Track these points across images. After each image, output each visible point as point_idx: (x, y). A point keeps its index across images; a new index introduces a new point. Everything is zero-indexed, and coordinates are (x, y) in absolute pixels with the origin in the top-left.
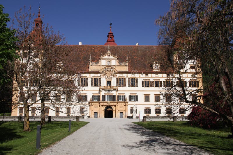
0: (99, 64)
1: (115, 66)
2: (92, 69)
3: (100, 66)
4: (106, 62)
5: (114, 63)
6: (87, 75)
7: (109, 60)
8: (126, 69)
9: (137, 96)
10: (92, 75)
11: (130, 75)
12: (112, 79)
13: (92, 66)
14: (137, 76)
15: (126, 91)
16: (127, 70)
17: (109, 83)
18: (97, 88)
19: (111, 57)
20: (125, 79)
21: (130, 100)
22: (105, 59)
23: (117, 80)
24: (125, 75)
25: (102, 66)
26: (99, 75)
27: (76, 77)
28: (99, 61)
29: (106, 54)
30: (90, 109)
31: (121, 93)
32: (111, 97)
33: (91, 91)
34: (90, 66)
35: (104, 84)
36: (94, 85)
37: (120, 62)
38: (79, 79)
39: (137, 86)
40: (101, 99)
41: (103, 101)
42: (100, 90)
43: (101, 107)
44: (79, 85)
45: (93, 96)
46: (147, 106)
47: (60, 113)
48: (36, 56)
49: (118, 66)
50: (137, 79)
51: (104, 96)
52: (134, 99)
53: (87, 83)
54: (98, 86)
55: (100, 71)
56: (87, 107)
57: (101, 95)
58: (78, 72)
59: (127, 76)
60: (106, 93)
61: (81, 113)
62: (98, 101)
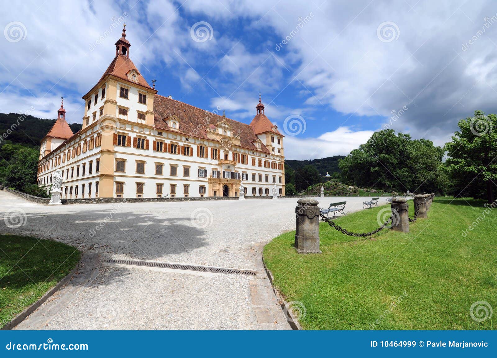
0: (217, 132)
1: (231, 138)
2: (210, 136)
3: (218, 134)
4: (223, 131)
5: (229, 134)
6: (206, 143)
7: (225, 129)
8: (239, 143)
9: (247, 175)
10: (211, 144)
11: (242, 151)
12: (229, 152)
13: (210, 132)
14: (247, 152)
15: (240, 168)
16: (240, 145)
17: (226, 157)
18: (216, 162)
19: (226, 126)
20: (239, 154)
21: (243, 179)
22: (222, 127)
23: (233, 153)
24: (238, 150)
25: (220, 135)
26: (217, 146)
27: (195, 144)
28: (217, 128)
29: (223, 121)
30: (209, 187)
31: (236, 169)
32: (230, 174)
33: (210, 164)
34: (208, 133)
35: (222, 157)
36: (213, 157)
37: (234, 134)
38: (198, 146)
39: (247, 164)
40: (221, 176)
41: (224, 178)
42: (219, 164)
43: (221, 185)
44: (198, 156)
45: (213, 172)
46: (254, 186)
47: (176, 192)
48: (142, 99)
49: (233, 138)
50: (247, 156)
51: (224, 172)
52: (245, 178)
53: (207, 154)
54: (217, 159)
55: (219, 141)
56: (207, 185)
57: (221, 170)
58: (199, 138)
59: (240, 151)
60: (226, 168)
61: (200, 192)
62: (216, 177)
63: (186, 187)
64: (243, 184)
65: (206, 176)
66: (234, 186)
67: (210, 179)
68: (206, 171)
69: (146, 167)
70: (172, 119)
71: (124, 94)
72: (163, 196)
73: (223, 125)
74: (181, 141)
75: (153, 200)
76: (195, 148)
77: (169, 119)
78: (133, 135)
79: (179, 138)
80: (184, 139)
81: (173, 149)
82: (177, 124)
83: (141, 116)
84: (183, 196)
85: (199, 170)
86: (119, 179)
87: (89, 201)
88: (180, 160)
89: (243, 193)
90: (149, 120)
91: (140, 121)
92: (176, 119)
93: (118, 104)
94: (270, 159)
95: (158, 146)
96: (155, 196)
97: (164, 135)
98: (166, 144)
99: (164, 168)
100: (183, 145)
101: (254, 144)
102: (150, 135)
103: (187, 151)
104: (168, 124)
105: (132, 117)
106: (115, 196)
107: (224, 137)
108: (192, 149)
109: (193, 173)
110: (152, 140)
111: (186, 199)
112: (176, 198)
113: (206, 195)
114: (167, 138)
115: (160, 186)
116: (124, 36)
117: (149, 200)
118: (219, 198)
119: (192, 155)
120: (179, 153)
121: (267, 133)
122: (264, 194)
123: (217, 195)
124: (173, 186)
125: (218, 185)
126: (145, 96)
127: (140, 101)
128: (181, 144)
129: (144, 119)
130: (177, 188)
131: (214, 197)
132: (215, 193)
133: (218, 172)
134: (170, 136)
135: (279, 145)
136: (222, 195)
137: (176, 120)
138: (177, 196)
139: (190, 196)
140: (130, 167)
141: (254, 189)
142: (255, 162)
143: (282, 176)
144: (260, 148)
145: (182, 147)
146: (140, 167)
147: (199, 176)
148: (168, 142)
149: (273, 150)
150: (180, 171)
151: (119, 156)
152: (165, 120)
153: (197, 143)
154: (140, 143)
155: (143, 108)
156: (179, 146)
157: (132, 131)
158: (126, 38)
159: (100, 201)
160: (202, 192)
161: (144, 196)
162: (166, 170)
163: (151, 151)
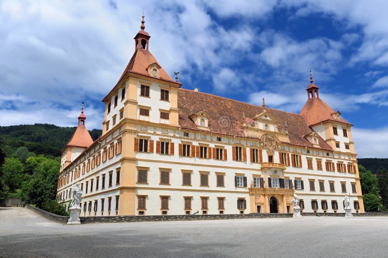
0: (256, 127)
1: (275, 133)
2: (247, 133)
3: (258, 130)
4: (263, 125)
5: (272, 128)
6: (243, 142)
7: (267, 123)
8: (286, 140)
9: (302, 182)
10: (250, 144)
11: (292, 149)
12: (274, 153)
13: (247, 128)
14: (299, 150)
15: (291, 172)
16: (289, 142)
17: (271, 158)
18: (258, 166)
19: (268, 118)
20: (288, 155)
21: (296, 188)
22: (262, 121)
23: (280, 154)
24: (286, 148)
25: (261, 131)
26: (258, 145)
27: (229, 144)
28: (255, 122)
29: (262, 113)
30: (251, 201)
31: (286, 175)
32: (278, 181)
33: (250, 170)
34: (245, 129)
35: (265, 159)
36: (253, 160)
37: (279, 129)
38: (233, 147)
39: (301, 167)
40: (266, 185)
41: (270, 188)
42: (262, 169)
43: (267, 197)
44: (233, 159)
45: (255, 179)
46: (314, 198)
47: (208, 208)
48: (165, 96)
49: (278, 134)
50: (300, 157)
51: (269, 179)
52: (299, 186)
53: (245, 156)
54: (259, 162)
55: (260, 138)
56: (247, 197)
57: (266, 177)
58: (233, 136)
59: (289, 150)
60: (271, 174)
61: (239, 208)
62: (259, 187)
63: (221, 200)
64: (298, 195)
65: (245, 185)
66: (285, 198)
67: (251, 189)
68: (245, 179)
69: (172, 176)
70: (200, 116)
71: (145, 92)
72: (192, 213)
73: (264, 118)
74: (212, 141)
75: (180, 218)
76: (229, 149)
77: (197, 116)
78: (155, 139)
79: (209, 138)
80: (215, 139)
81: (202, 152)
82: (206, 121)
83: (164, 115)
84: (217, 213)
85: (236, 177)
86: (141, 193)
87: (108, 219)
88: (211, 166)
89: (299, 207)
90: (174, 120)
91: (163, 121)
92: (204, 115)
93: (139, 104)
94: (334, 158)
95: (185, 150)
96: (183, 213)
97: (191, 135)
98: (193, 147)
99: (192, 176)
100: (214, 147)
101: (309, 138)
102: (174, 137)
103: (219, 154)
104: (196, 123)
105: (154, 117)
106: (137, 214)
107: (266, 133)
108: (226, 151)
109: (229, 181)
110: (177, 142)
111: (221, 216)
112: (209, 215)
113: (247, 212)
114: (195, 139)
115: (188, 200)
116: (143, 28)
117: (176, 218)
118: (265, 216)
119: (226, 159)
120: (210, 157)
121: (325, 122)
122: (330, 210)
123: (262, 211)
124: (205, 200)
125: (262, 197)
126: (167, 92)
127: (162, 98)
128: (212, 146)
129: (167, 118)
130: (209, 202)
131: (258, 214)
132: (259, 207)
133: (262, 179)
134: (199, 136)
135: (345, 138)
136: (268, 211)
137: (205, 117)
138: (209, 213)
139: (226, 213)
140: (154, 178)
141: (314, 202)
142: (312, 164)
143: (356, 183)
144: (318, 143)
145: (213, 149)
146: (165, 177)
147: (236, 185)
148: (196, 144)
149: (338, 146)
150: (212, 180)
151: (141, 164)
152: (191, 117)
153: (232, 142)
154: (164, 148)
155: (166, 106)
156: (210, 149)
157: (154, 134)
158: (145, 30)
159: (120, 219)
160: (242, 208)
161: (169, 213)
162: (196, 179)
163: (176, 157)
